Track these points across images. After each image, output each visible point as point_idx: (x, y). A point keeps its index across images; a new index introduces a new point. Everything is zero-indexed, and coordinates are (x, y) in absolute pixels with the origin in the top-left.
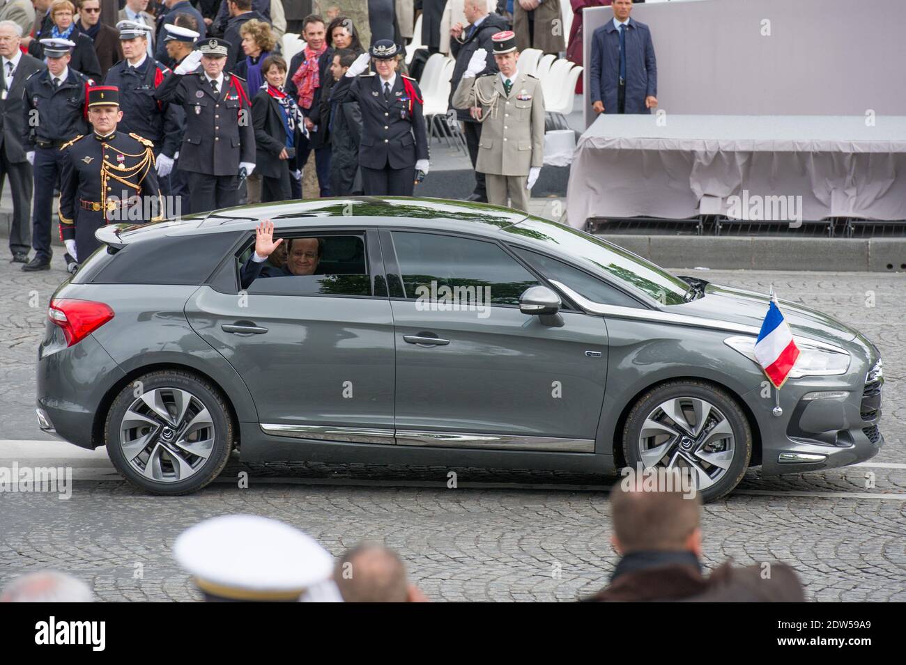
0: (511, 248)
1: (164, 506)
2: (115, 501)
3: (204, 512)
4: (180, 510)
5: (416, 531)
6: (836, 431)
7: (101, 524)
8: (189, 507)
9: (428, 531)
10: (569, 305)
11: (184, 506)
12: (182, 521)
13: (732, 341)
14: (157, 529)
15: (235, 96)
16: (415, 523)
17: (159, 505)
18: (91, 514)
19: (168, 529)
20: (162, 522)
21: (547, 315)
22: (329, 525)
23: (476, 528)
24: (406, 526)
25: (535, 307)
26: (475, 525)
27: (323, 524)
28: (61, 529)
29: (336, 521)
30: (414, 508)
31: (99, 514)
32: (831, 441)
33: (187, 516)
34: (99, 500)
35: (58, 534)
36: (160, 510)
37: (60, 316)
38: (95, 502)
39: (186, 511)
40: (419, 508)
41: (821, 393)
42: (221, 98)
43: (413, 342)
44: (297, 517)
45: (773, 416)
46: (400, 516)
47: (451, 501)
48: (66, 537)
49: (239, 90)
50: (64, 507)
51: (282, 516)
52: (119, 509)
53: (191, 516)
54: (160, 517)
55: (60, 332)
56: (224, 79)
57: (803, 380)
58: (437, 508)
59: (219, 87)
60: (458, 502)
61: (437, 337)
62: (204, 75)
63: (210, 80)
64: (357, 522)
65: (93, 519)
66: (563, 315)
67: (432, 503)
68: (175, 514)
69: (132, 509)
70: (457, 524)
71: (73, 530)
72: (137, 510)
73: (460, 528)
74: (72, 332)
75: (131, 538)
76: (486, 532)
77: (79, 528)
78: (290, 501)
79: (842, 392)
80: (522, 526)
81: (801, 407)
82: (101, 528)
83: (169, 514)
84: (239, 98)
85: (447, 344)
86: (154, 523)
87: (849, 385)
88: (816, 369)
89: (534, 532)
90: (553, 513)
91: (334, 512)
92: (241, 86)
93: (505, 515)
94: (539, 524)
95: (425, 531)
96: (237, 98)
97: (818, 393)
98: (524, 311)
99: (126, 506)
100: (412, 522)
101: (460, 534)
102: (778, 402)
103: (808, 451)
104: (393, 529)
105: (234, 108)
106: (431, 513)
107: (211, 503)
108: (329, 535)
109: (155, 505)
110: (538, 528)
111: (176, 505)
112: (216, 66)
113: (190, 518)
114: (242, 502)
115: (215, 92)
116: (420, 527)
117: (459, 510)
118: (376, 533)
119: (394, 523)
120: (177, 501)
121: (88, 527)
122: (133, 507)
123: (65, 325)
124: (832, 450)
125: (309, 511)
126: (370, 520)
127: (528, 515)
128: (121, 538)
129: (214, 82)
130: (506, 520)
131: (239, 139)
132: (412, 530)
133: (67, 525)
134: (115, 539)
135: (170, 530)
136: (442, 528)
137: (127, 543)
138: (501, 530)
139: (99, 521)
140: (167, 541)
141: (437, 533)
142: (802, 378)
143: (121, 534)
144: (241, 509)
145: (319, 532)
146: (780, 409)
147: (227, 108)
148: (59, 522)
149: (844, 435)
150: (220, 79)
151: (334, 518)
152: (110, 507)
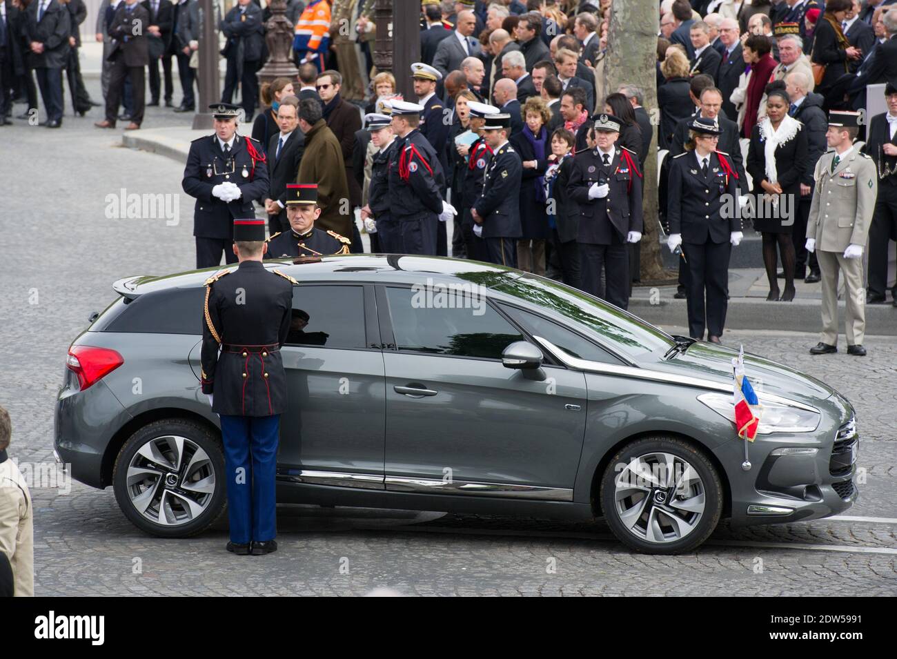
0: (500, 305)
1: (455, 557)
2: (411, 551)
3: (493, 563)
4: (471, 561)
5: (696, 586)
6: (804, 486)
7: (398, 572)
8: (480, 558)
9: (708, 587)
10: (551, 360)
11: (475, 557)
12: (472, 572)
13: (706, 397)
14: (448, 578)
15: (625, 169)
16: (696, 579)
17: (452, 556)
18: (388, 562)
19: (460, 578)
20: (455, 572)
21: (530, 370)
22: (613, 579)
23: (755, 586)
24: (687, 581)
25: (517, 362)
26: (754, 583)
27: (607, 578)
28: (361, 575)
29: (620, 575)
30: (694, 565)
31: (396, 562)
32: (799, 495)
33: (477, 567)
34: (396, 549)
35: (357, 581)
36: (453, 561)
37: (75, 362)
38: (392, 551)
39: (477, 562)
40: (699, 564)
41: (790, 449)
42: (612, 170)
43: (403, 393)
44: (582, 570)
45: (743, 470)
46: (681, 572)
47: (730, 559)
48: (365, 584)
49: (629, 163)
50: (363, 556)
51: (568, 569)
52: (413, 558)
53: (482, 566)
54: (453, 567)
55: (74, 375)
56: (615, 153)
57: (771, 437)
58: (717, 566)
59: (610, 160)
60: (738, 560)
61: (426, 388)
62: (596, 150)
63: (602, 153)
64: (640, 577)
65: (390, 567)
66: (544, 369)
67: (711, 560)
68: (467, 564)
69: (428, 559)
70: (736, 581)
71: (371, 577)
72: (431, 560)
73: (739, 585)
74: (84, 376)
75: (426, 586)
76: (765, 590)
77: (376, 576)
78: (576, 555)
79: (809, 449)
80: (800, 585)
81: (770, 461)
82: (397, 576)
83: (461, 564)
84: (629, 171)
85: (435, 394)
86: (447, 573)
87: (819, 442)
88: (789, 427)
89: (812, 591)
90: (831, 574)
91: (617, 566)
92: (631, 159)
93: (784, 574)
94: (817, 584)
95: (705, 587)
96: (627, 170)
97: (786, 449)
98: (506, 365)
99: (421, 556)
100: (693, 578)
101: (739, 591)
102: (747, 457)
103: (778, 504)
104: (674, 585)
105: (624, 180)
106: (710, 570)
107: (500, 555)
108: (612, 588)
109: (447, 555)
110: (816, 587)
111: (467, 556)
112: (605, 140)
113: (480, 569)
114: (530, 554)
115: (606, 165)
116: (701, 583)
117: (739, 568)
118: (657, 588)
119: (674, 578)
120: (468, 552)
121: (385, 575)
122: (427, 556)
123: (78, 370)
124: (800, 504)
125: (594, 565)
126: (652, 575)
127: (806, 574)
128: (416, 586)
129: (606, 156)
130: (785, 578)
131: (628, 209)
132: (693, 586)
133: (366, 572)
134: (410, 587)
135: (462, 580)
136: (722, 585)
137: (422, 590)
138: (779, 588)
139: (397, 569)
140: (459, 590)
141: (717, 589)
142: (772, 434)
143: (417, 582)
144: (529, 562)
145: (603, 585)
146: (749, 464)
147: (617, 180)
148: (359, 569)
149: (813, 490)
150: (612, 152)
151: (617, 572)
152: (406, 556)
